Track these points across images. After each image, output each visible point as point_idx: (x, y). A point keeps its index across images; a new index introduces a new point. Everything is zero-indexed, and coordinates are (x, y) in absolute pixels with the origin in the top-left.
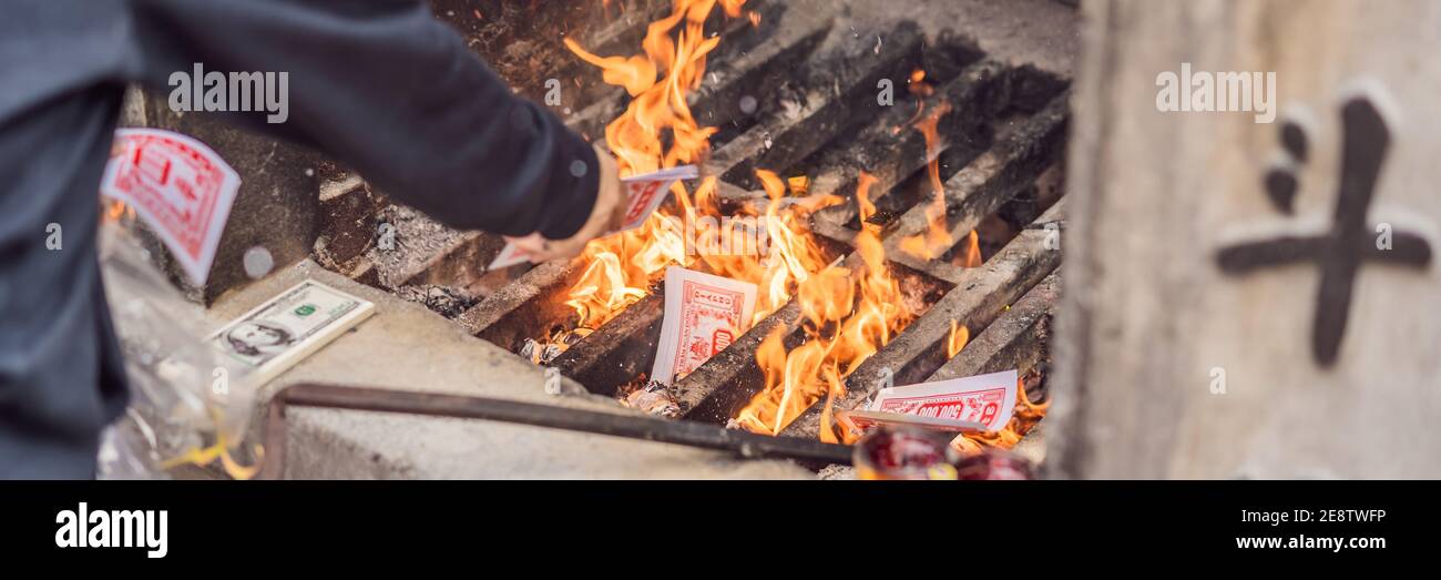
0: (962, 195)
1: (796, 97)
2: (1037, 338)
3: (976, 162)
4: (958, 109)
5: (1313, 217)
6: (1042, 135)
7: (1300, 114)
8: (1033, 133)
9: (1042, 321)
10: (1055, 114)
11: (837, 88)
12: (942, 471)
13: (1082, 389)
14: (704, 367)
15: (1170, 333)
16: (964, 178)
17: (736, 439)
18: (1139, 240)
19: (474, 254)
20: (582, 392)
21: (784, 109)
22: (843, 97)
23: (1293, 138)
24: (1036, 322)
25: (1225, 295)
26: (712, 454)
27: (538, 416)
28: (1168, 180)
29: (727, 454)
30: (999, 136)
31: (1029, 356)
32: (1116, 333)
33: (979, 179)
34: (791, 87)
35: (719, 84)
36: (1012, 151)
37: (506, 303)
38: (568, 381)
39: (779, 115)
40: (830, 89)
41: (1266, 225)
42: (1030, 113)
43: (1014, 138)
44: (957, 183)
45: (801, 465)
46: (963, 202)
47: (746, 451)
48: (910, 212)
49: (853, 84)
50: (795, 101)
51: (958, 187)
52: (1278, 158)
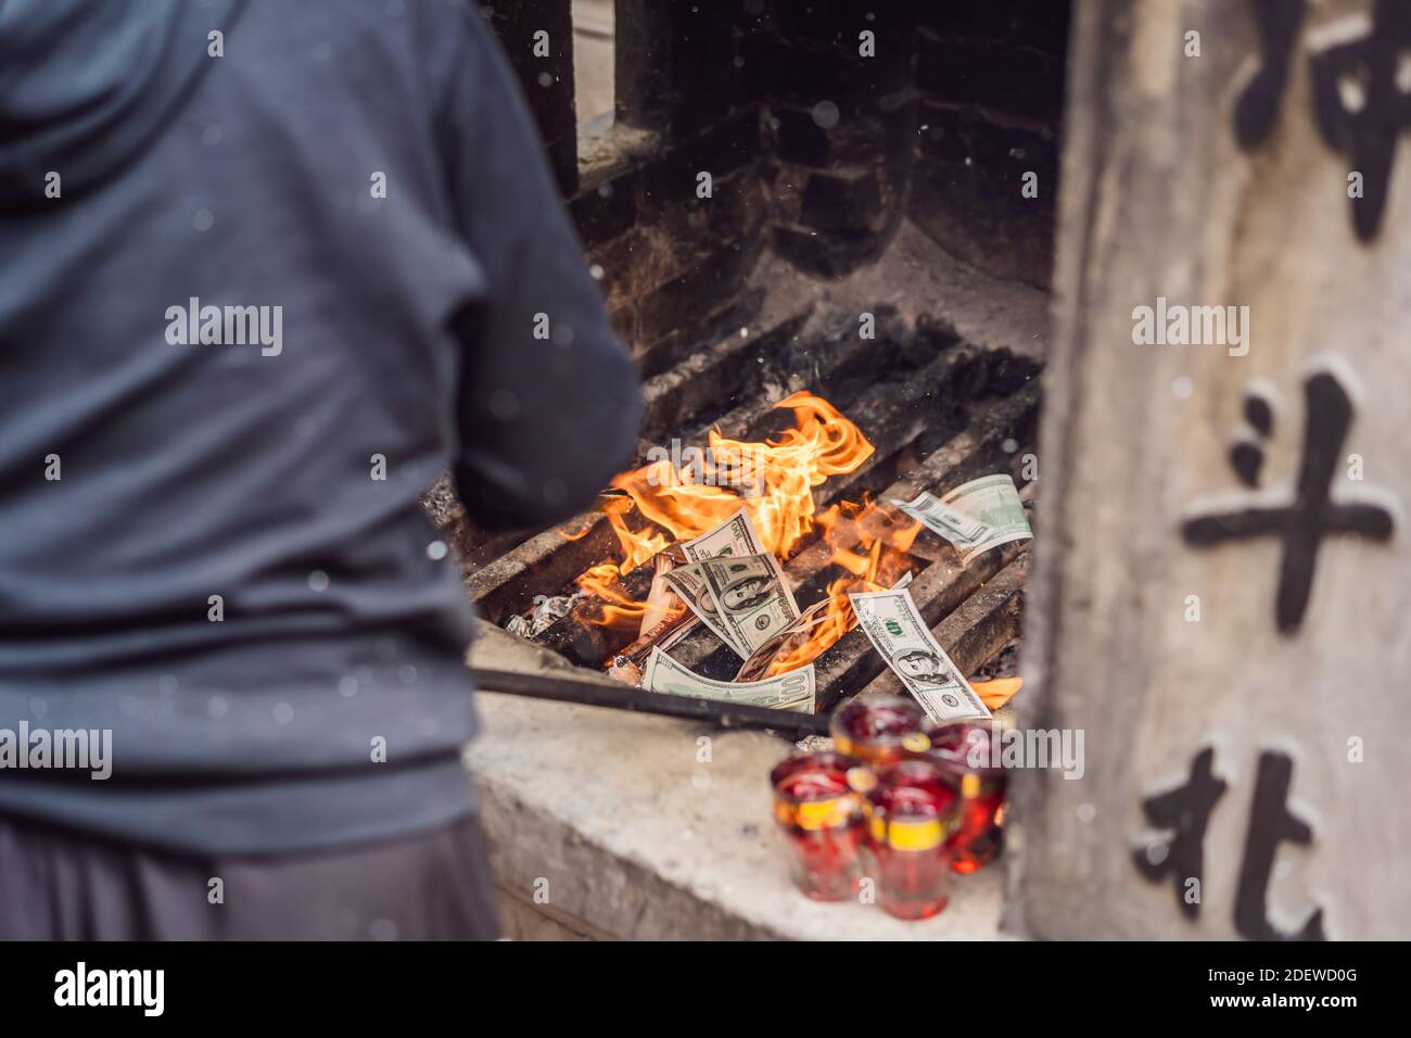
0: (938, 475)
1: (777, 380)
2: (1011, 614)
3: (952, 442)
4: (936, 392)
5: (1277, 490)
6: (1017, 416)
7: (1264, 388)
8: (1007, 415)
9: (1015, 598)
10: (1028, 395)
11: (817, 371)
12: (917, 741)
13: (1051, 660)
14: (685, 642)
15: (1138, 604)
16: (940, 458)
17: (716, 711)
18: (1108, 513)
19: (461, 532)
20: (565, 664)
21: (765, 391)
22: (823, 380)
23: (1258, 413)
24: (1009, 600)
25: (1191, 566)
26: (692, 724)
27: (522, 686)
28: (1137, 454)
29: (708, 724)
30: (974, 419)
31: (1003, 631)
32: (1085, 604)
33: (955, 459)
34: (773, 370)
35: (702, 367)
36: (986, 432)
37: (494, 579)
38: (552, 653)
39: (761, 398)
40: (811, 371)
41: (1231, 498)
42: (1004, 395)
43: (989, 420)
44: (933, 463)
45: (780, 736)
46: (940, 481)
47: (725, 722)
48: (888, 491)
49: (832, 367)
50: (775, 383)
51: (934, 467)
52: (1243, 432)
